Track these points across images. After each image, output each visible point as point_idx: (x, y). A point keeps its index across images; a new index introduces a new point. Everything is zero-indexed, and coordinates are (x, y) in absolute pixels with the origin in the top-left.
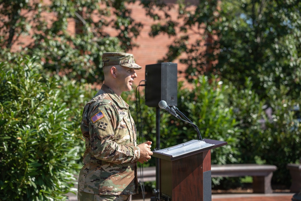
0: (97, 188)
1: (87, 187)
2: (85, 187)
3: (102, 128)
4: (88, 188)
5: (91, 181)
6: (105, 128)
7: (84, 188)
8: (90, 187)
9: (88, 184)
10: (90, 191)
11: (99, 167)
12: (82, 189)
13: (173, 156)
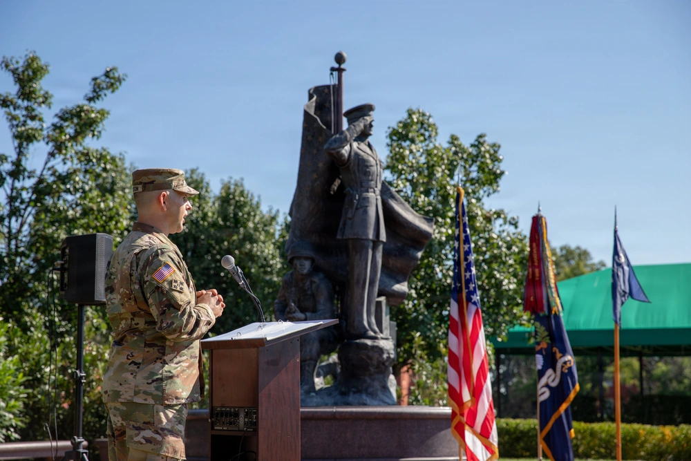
0: (160, 394)
1: (140, 393)
2: (136, 393)
3: (178, 289)
4: (141, 395)
5: (148, 383)
6: (181, 289)
7: (133, 395)
8: (145, 393)
9: (141, 388)
10: (146, 400)
11: (161, 359)
12: (129, 398)
13: (268, 339)
